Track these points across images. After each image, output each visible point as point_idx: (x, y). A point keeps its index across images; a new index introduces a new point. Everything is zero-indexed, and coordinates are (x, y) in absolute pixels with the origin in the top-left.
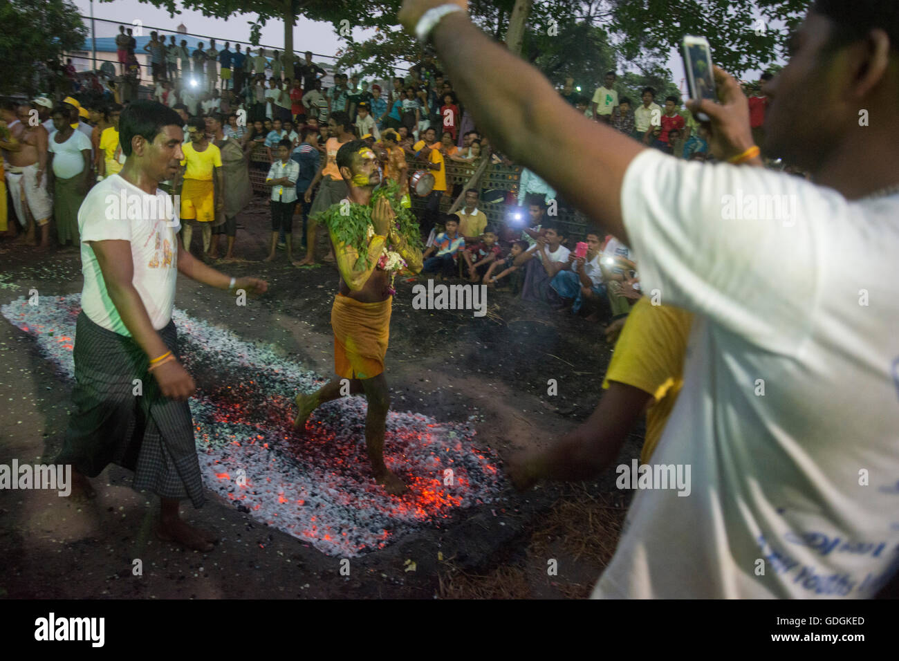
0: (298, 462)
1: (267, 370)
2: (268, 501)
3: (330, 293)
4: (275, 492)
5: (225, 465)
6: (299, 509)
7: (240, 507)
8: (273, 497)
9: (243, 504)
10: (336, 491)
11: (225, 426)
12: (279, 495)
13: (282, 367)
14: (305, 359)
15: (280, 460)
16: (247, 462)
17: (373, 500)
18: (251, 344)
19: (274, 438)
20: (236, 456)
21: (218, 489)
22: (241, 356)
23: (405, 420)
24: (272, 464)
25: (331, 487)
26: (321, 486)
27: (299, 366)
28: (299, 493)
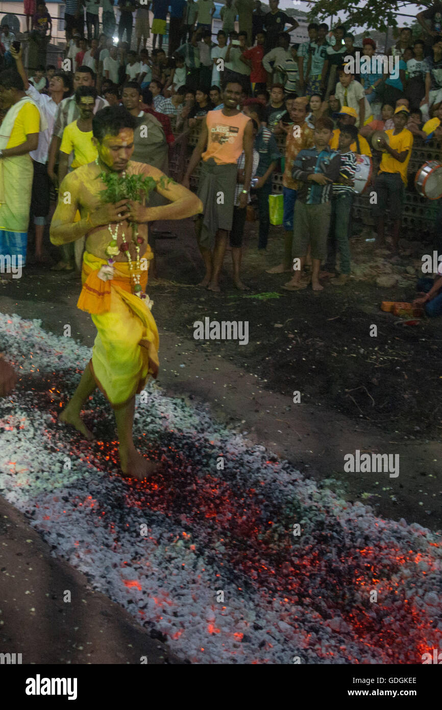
0: (237, 577)
1: (199, 440)
2: (191, 628)
3: (292, 336)
4: (202, 617)
5: (136, 569)
6: (235, 646)
7: (153, 631)
8: (199, 623)
9: (158, 627)
10: (289, 627)
11: (139, 513)
12: (208, 621)
13: (219, 438)
14: (253, 429)
15: (211, 571)
16: (166, 568)
17: (343, 647)
18: (179, 401)
19: (205, 538)
20: (152, 558)
21: (125, 602)
22: (165, 417)
23: (396, 532)
24: (201, 575)
25: (282, 620)
26: (268, 616)
27: (244, 437)
28: (237, 622)
